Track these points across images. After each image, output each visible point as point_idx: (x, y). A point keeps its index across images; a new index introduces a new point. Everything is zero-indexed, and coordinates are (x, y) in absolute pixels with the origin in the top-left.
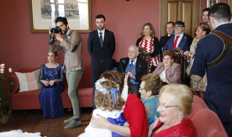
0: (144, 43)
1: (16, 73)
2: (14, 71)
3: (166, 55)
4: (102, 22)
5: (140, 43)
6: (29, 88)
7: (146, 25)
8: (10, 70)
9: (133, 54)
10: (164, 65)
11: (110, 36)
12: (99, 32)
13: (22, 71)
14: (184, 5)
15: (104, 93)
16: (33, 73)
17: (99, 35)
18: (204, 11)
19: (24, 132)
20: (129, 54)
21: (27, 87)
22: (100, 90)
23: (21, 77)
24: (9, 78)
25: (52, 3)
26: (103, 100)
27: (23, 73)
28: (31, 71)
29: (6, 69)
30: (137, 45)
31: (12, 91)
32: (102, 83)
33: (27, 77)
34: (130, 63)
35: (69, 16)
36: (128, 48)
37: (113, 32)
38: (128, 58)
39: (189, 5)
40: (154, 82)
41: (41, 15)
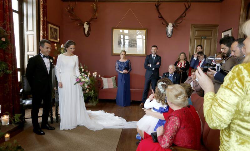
0: (180, 65)
1: (102, 78)
2: (101, 76)
3: (193, 72)
4: (155, 50)
5: (177, 64)
6: (108, 87)
7: (182, 53)
8: (99, 76)
9: (172, 70)
10: (191, 78)
11: (159, 58)
12: (153, 55)
13: (105, 77)
14: (205, 41)
15: (162, 92)
16: (111, 78)
17: (153, 57)
18: (197, 46)
19: (105, 112)
20: (169, 70)
21: (107, 86)
22: (160, 89)
23: (105, 80)
24: (98, 80)
25: (122, 39)
26: (160, 96)
27: (106, 78)
28: (110, 77)
29: (97, 75)
30: (175, 65)
31: (99, 88)
32: (162, 85)
33: (108, 81)
34: (170, 76)
35: (134, 46)
36: (169, 66)
37: (161, 56)
38: (169, 72)
39: (209, 41)
40: (188, 90)
41: (117, 45)
